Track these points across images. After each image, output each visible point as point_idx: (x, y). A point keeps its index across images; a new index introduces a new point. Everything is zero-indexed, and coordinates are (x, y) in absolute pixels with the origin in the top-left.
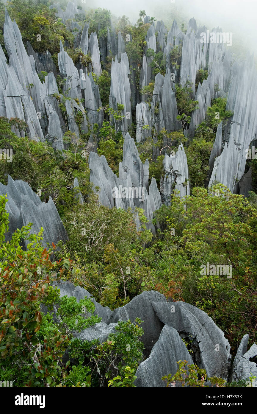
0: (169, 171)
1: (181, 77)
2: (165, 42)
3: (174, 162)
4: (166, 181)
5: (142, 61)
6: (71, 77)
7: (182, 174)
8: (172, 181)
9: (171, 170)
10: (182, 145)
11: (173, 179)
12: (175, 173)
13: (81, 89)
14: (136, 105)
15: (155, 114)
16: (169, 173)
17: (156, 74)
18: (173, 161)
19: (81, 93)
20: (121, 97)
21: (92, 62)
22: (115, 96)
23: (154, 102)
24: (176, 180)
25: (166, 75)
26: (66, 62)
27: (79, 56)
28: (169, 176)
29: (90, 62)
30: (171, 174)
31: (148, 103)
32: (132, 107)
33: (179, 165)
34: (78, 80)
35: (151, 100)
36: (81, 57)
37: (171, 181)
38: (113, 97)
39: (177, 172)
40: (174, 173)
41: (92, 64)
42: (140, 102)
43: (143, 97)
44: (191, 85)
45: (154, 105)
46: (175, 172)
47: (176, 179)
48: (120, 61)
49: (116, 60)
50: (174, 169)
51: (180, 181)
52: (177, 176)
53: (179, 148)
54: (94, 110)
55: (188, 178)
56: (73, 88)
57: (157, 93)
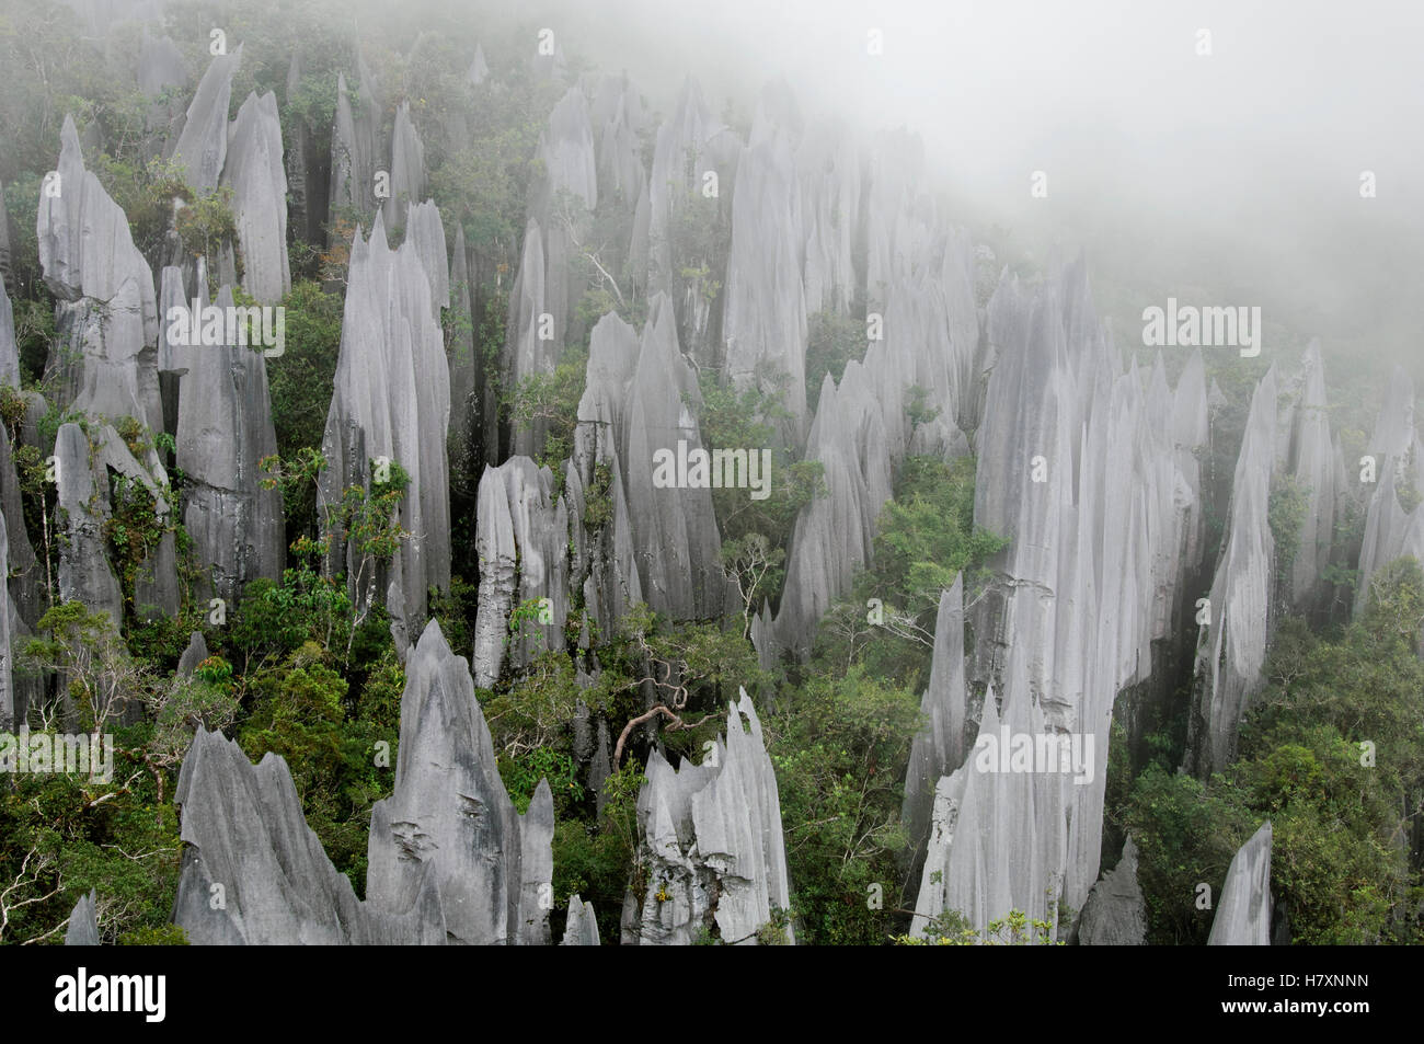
0: (673, 855)
1: (729, 341)
2: (641, 170)
3: (702, 803)
4: (658, 915)
5: (520, 249)
6: (104, 304)
7: (751, 874)
8: (691, 918)
9: (684, 853)
10: (746, 704)
11: (699, 907)
12: (712, 871)
13: (161, 367)
14: (478, 473)
15: (588, 526)
16: (672, 869)
17: (595, 320)
18: (696, 798)
19: (157, 394)
20: (393, 427)
21: (241, 235)
22: (361, 418)
23: (584, 462)
24: (718, 916)
25: (649, 324)
26: (88, 223)
27: (169, 197)
28: (676, 887)
29: (228, 235)
30: (687, 878)
31: (546, 467)
32: (453, 480)
33: (731, 820)
34: (146, 320)
35: (568, 452)
36: (178, 204)
37: (685, 919)
38: (347, 424)
39: (720, 865)
40: (702, 869)
41: (237, 243)
42: (502, 459)
43: (520, 434)
44: (783, 379)
45: (585, 473)
46: (710, 863)
47: (714, 905)
48: (396, 239)
49: (379, 233)
50: (707, 843)
51: (740, 920)
52: (721, 887)
53: (733, 721)
54: (226, 491)
55: (785, 903)
56: (113, 359)
57: (600, 415)
